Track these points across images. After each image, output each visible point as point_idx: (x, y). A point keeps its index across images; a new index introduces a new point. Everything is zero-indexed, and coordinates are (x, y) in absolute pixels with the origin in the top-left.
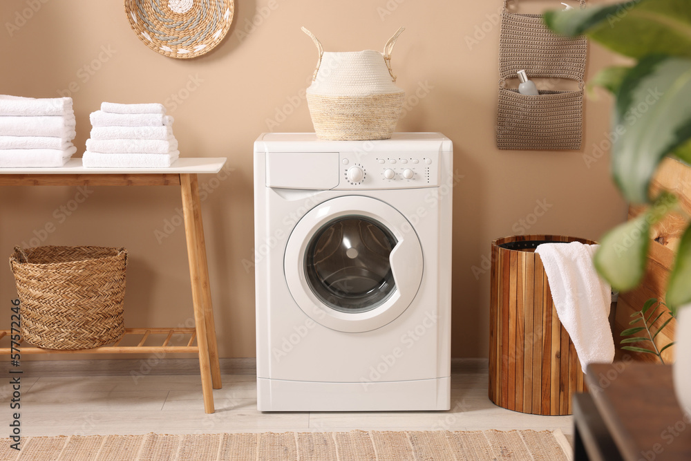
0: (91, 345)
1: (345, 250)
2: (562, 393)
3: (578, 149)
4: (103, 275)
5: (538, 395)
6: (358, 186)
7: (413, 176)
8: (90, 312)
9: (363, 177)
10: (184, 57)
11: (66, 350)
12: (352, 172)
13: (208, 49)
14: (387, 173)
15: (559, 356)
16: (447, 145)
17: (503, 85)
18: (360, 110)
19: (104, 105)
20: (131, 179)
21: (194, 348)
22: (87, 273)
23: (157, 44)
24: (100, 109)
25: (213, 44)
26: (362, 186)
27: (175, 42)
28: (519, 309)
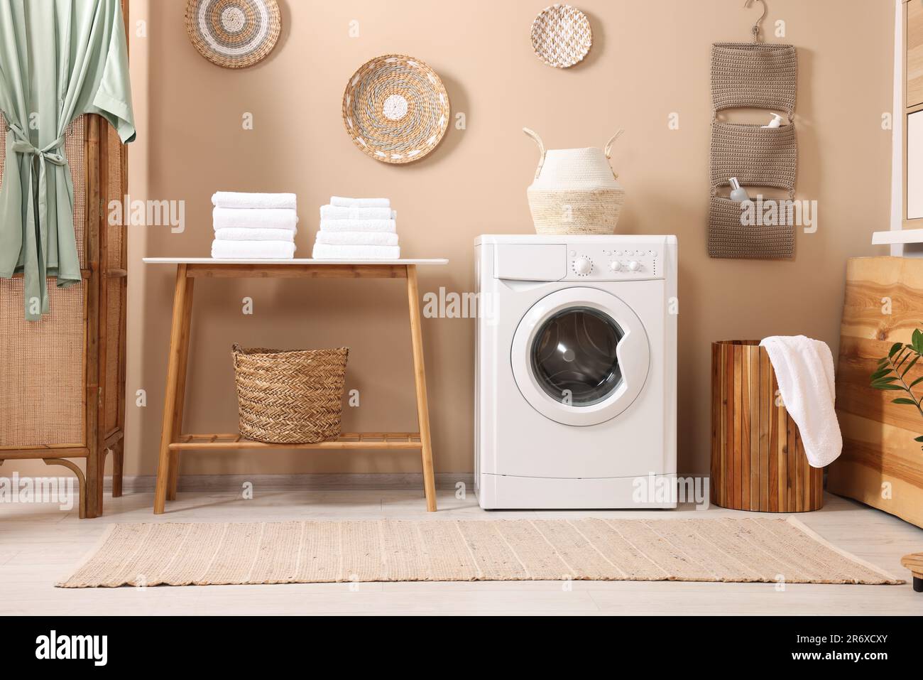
0: (314, 439)
1: (561, 354)
2: (789, 489)
3: (790, 257)
4: (329, 367)
5: (766, 491)
6: (586, 278)
7: (639, 268)
8: (315, 404)
9: (590, 269)
10: (398, 162)
11: (290, 444)
12: (580, 264)
13: (423, 155)
14: (614, 265)
15: (786, 451)
16: (672, 239)
17: (714, 193)
18: (585, 204)
19: (333, 199)
20: (359, 271)
21: (418, 444)
22: (315, 363)
23: (372, 149)
24: (329, 203)
25: (427, 150)
26: (589, 278)
27: (388, 148)
28: (744, 404)
